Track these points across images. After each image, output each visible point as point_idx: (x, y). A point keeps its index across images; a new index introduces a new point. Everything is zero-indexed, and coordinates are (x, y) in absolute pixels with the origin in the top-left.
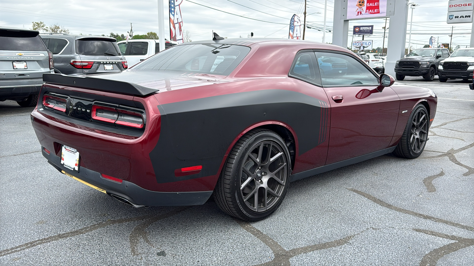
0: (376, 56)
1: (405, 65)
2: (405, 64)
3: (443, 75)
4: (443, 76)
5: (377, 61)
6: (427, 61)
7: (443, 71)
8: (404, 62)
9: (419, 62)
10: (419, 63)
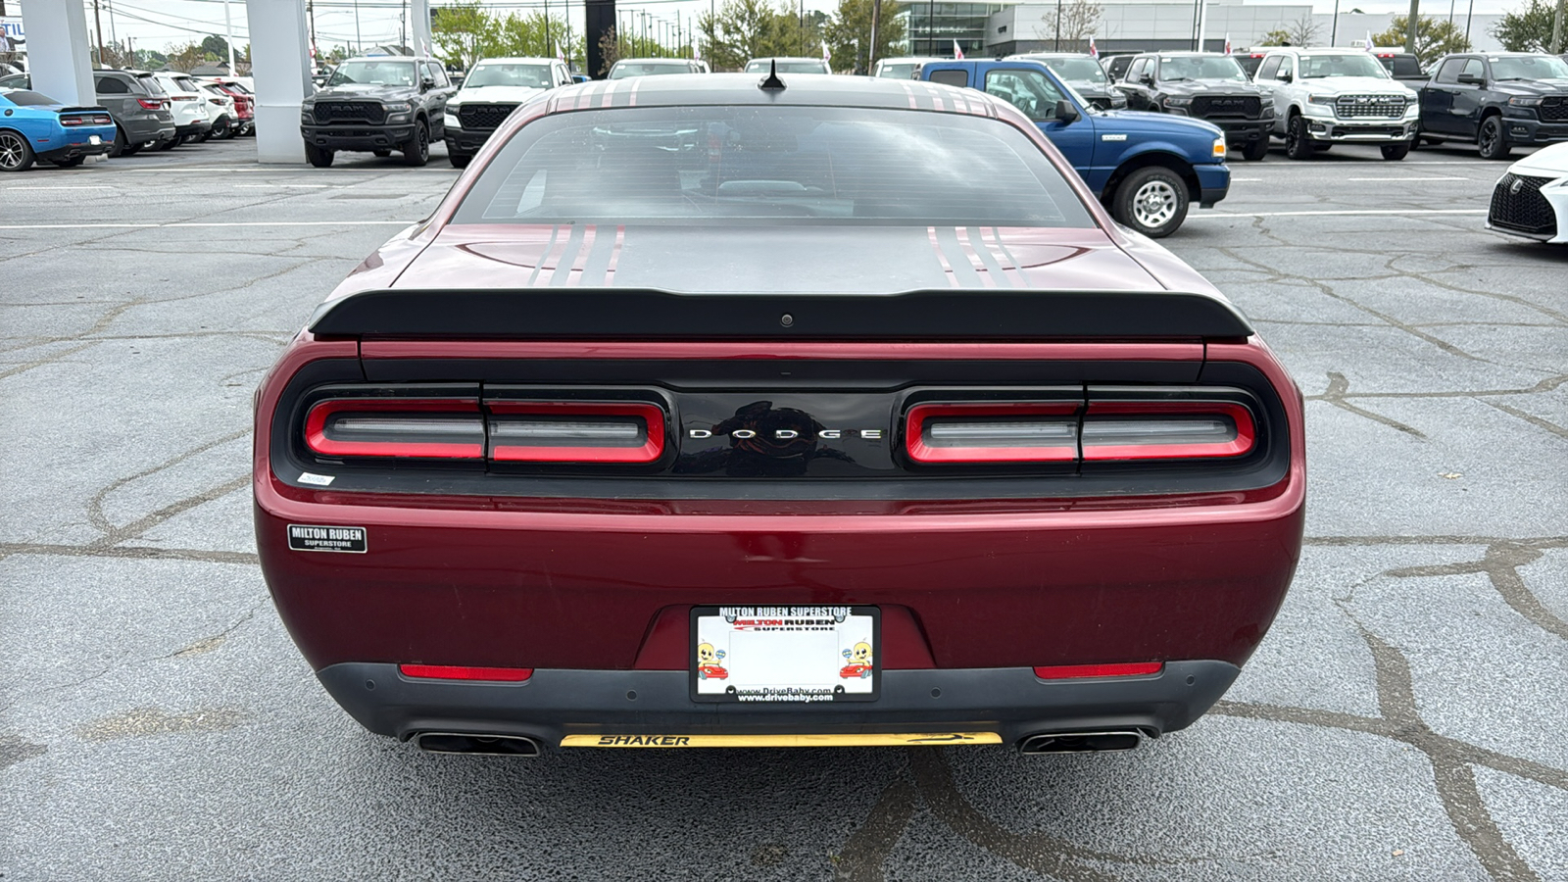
0: (181, 81)
1: (334, 114)
2: (336, 111)
3: (463, 144)
4: (463, 148)
5: (189, 98)
6: (401, 102)
7: (462, 131)
8: (333, 103)
9: (379, 104)
10: (382, 109)
